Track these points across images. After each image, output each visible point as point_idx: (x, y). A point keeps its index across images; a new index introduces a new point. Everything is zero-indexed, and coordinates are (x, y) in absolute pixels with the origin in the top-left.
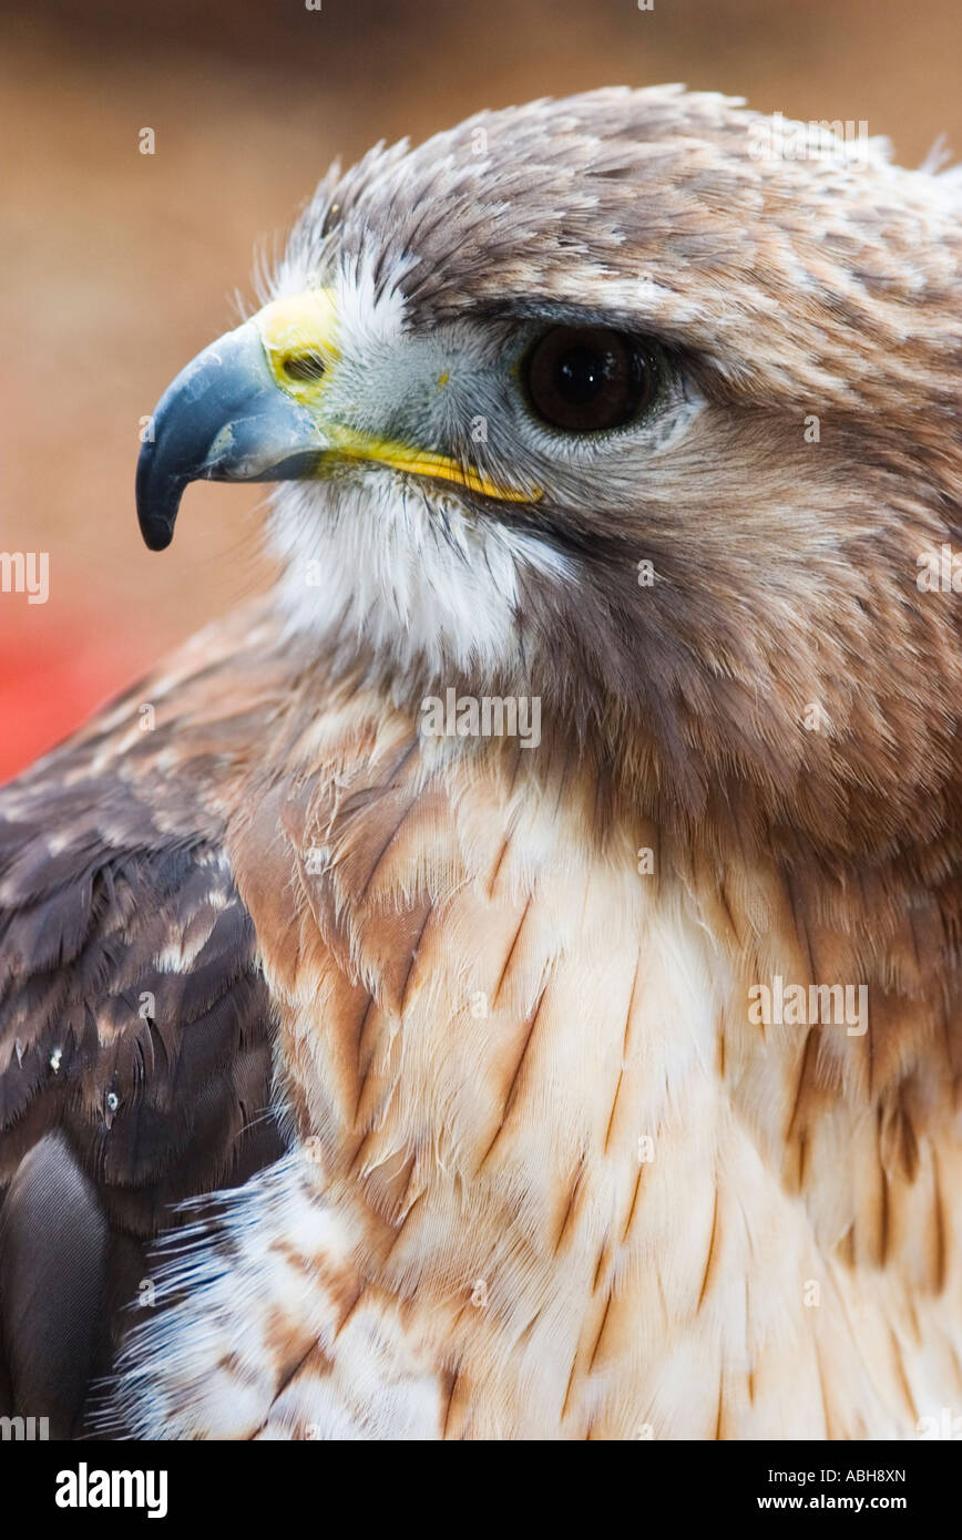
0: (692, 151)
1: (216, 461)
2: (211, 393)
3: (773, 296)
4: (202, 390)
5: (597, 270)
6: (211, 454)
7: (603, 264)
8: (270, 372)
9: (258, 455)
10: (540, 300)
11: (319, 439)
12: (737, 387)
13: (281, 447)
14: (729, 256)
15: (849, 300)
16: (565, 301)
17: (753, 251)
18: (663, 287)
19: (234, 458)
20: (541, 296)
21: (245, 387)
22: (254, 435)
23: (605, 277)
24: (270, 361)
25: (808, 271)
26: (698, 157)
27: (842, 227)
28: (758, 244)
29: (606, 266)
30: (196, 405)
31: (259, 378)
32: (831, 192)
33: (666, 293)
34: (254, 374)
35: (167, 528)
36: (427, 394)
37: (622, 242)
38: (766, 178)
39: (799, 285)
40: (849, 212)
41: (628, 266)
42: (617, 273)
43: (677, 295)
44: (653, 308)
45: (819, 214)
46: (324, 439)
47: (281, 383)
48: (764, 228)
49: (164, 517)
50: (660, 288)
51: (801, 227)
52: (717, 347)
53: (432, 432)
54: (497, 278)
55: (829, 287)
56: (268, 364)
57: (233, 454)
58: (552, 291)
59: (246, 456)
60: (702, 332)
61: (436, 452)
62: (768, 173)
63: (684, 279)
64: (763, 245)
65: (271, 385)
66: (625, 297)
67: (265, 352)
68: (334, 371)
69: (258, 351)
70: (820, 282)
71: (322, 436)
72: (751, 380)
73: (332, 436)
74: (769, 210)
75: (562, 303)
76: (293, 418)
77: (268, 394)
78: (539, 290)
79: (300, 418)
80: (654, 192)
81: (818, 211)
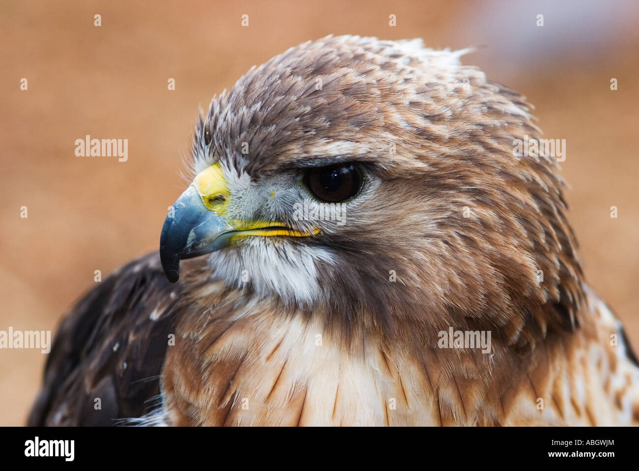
0: (345, 75)
1: (191, 245)
2: (183, 219)
3: (396, 135)
4: (180, 219)
5: (324, 141)
6: (188, 242)
7: (325, 137)
8: (204, 205)
9: (206, 239)
10: (306, 159)
11: (229, 227)
12: (391, 172)
13: (215, 233)
14: (374, 122)
15: (426, 129)
16: (316, 157)
17: (382, 117)
18: (352, 141)
19: (197, 242)
20: (305, 157)
21: (195, 214)
22: (203, 231)
23: (328, 143)
24: (203, 201)
25: (407, 121)
26: (349, 77)
27: (414, 97)
28: (384, 113)
29: (326, 138)
30: (178, 225)
31: (200, 208)
32: (407, 80)
33: (354, 144)
34: (198, 207)
35: (176, 274)
36: (267, 200)
37: (329, 125)
38: (378, 81)
39: (405, 128)
40: (416, 90)
41: (336, 136)
42: (332, 140)
43: (358, 144)
44: (351, 152)
45: (404, 94)
46: (230, 226)
47: (209, 208)
48: (383, 105)
49: (175, 271)
50: (351, 143)
51: (399, 102)
52: (379, 159)
53: (272, 215)
54: (284, 154)
55: (416, 125)
56: (202, 202)
57: (197, 241)
58: (309, 155)
59: (202, 240)
60: (372, 155)
61: (275, 221)
62: (379, 79)
63: (359, 136)
64: (386, 113)
65: (205, 210)
66: (339, 150)
67: (200, 198)
68: (228, 199)
69: (197, 197)
70: (412, 125)
71: (229, 225)
72: (396, 168)
73: (234, 225)
74: (384, 96)
75: (315, 159)
76: (217, 221)
77: (205, 214)
78: (304, 155)
79: (219, 220)
80: (336, 99)
81: (403, 92)
